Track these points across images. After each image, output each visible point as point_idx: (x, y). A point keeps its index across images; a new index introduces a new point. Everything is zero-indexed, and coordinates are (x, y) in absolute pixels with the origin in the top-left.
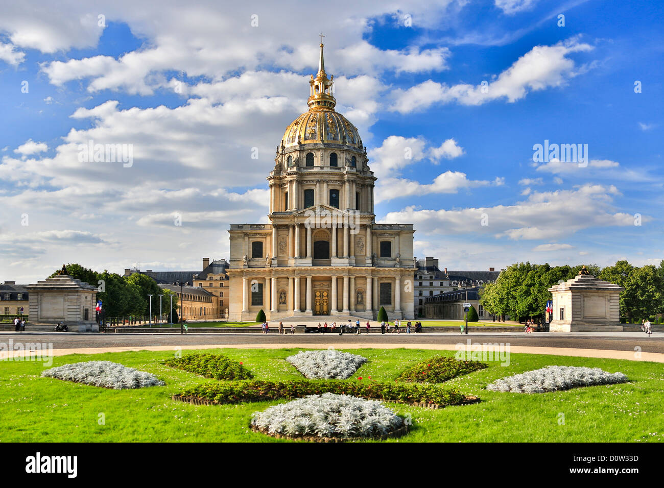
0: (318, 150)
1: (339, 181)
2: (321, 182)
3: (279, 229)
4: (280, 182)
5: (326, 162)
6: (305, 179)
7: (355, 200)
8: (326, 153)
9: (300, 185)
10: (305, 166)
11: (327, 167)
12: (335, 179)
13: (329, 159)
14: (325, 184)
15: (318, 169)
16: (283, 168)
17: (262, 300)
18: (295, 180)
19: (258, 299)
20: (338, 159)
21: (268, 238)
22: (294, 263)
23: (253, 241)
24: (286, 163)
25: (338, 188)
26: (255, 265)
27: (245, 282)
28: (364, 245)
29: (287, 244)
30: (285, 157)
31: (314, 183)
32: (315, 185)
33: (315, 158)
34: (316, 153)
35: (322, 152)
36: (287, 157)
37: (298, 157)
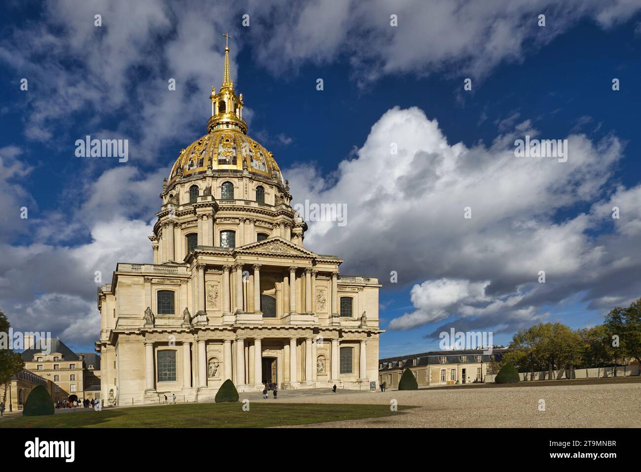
0: (242, 178)
1: (269, 223)
2: (246, 221)
6: (222, 216)
8: (251, 184)
9: (215, 224)
12: (265, 220)
13: (255, 192)
14: (252, 225)
15: (242, 203)
16: (181, 203)
17: (175, 374)
18: (209, 214)
19: (168, 372)
20: (266, 196)
21: (184, 286)
22: (234, 320)
23: (158, 290)
24: (188, 195)
25: (267, 232)
26: (163, 324)
27: (149, 348)
28: (326, 300)
29: (219, 294)
30: (184, 187)
31: (235, 222)
32: (238, 225)
33: (235, 190)
34: (236, 183)
35: (246, 182)
36: (189, 187)
37: (210, 186)
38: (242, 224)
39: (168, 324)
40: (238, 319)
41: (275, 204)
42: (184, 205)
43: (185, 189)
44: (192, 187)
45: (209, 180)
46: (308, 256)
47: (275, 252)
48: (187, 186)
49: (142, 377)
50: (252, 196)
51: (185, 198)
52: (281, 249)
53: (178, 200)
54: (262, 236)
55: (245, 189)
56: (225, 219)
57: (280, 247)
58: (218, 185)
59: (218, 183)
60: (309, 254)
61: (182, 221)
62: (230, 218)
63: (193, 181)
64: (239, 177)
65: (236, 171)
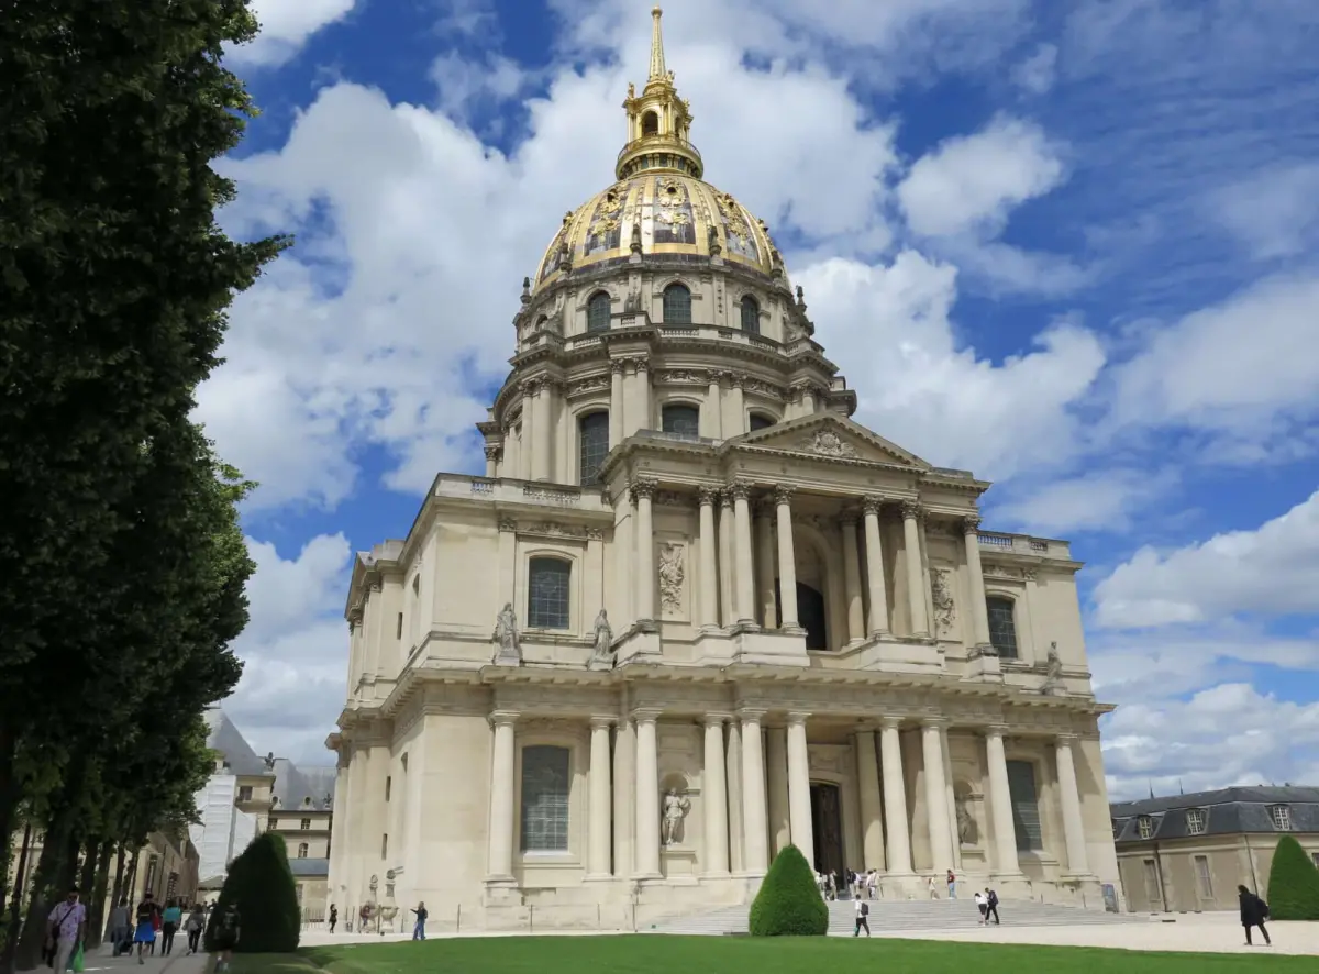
0: (708, 275)
1: (775, 388)
2: (728, 380)
6: (669, 365)
8: (730, 290)
12: (766, 379)
13: (738, 311)
14: (737, 393)
15: (714, 335)
16: (570, 332)
17: (563, 827)
18: (640, 358)
19: (546, 819)
20: (762, 320)
21: (595, 545)
22: (732, 651)
23: (532, 555)
24: (583, 314)
25: (770, 410)
26: (540, 660)
27: (504, 735)
28: (955, 600)
29: (686, 574)
30: (576, 296)
31: (700, 381)
32: (705, 389)
33: (695, 303)
34: (696, 286)
35: (718, 284)
36: (587, 295)
37: (637, 291)
38: (714, 388)
39: (553, 660)
40: (744, 649)
41: (785, 339)
42: (576, 339)
43: (579, 300)
44: (592, 299)
45: (635, 282)
46: (906, 467)
47: (826, 453)
48: (583, 296)
49: (479, 833)
50: (734, 318)
51: (576, 323)
52: (839, 447)
53: (561, 327)
54: (758, 420)
55: (717, 302)
56: (675, 373)
57: (837, 440)
58: (656, 291)
59: (656, 285)
60: (907, 463)
61: (571, 379)
62: (687, 372)
63: (597, 283)
64: (702, 273)
65: (696, 258)
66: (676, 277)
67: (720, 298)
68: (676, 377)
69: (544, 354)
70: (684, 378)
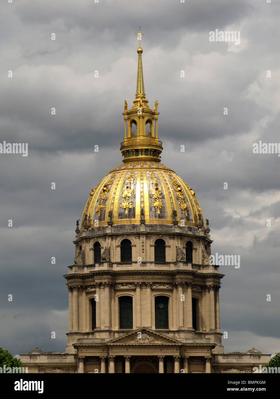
0: (139, 235)
1: (167, 284)
2: (143, 285)
3: (87, 363)
4: (84, 282)
5: (148, 254)
6: (120, 281)
7: (191, 313)
8: (148, 241)
9: (113, 290)
10: (119, 260)
11: (151, 263)
12: (162, 281)
13: (153, 249)
14: (149, 290)
16: (87, 260)
20: (167, 249)
24: (92, 252)
25: (167, 294)
30: (89, 243)
31: (133, 287)
32: (134, 290)
33: (133, 248)
34: (134, 241)
35: (143, 239)
36: (93, 243)
37: (109, 246)
38: (138, 290)
41: (176, 258)
43: (91, 245)
44: (95, 245)
45: (109, 241)
46: (173, 344)
47: (142, 342)
50: (150, 253)
51: (90, 256)
52: (148, 339)
53: (83, 258)
55: (142, 248)
56: (122, 284)
57: (148, 336)
58: (117, 244)
59: (117, 241)
60: (175, 342)
61: (86, 284)
62: (127, 284)
63: (96, 238)
64: (136, 234)
65: (134, 226)
66: (125, 238)
67: (143, 246)
68: (123, 286)
69: (73, 277)
70: (126, 286)
